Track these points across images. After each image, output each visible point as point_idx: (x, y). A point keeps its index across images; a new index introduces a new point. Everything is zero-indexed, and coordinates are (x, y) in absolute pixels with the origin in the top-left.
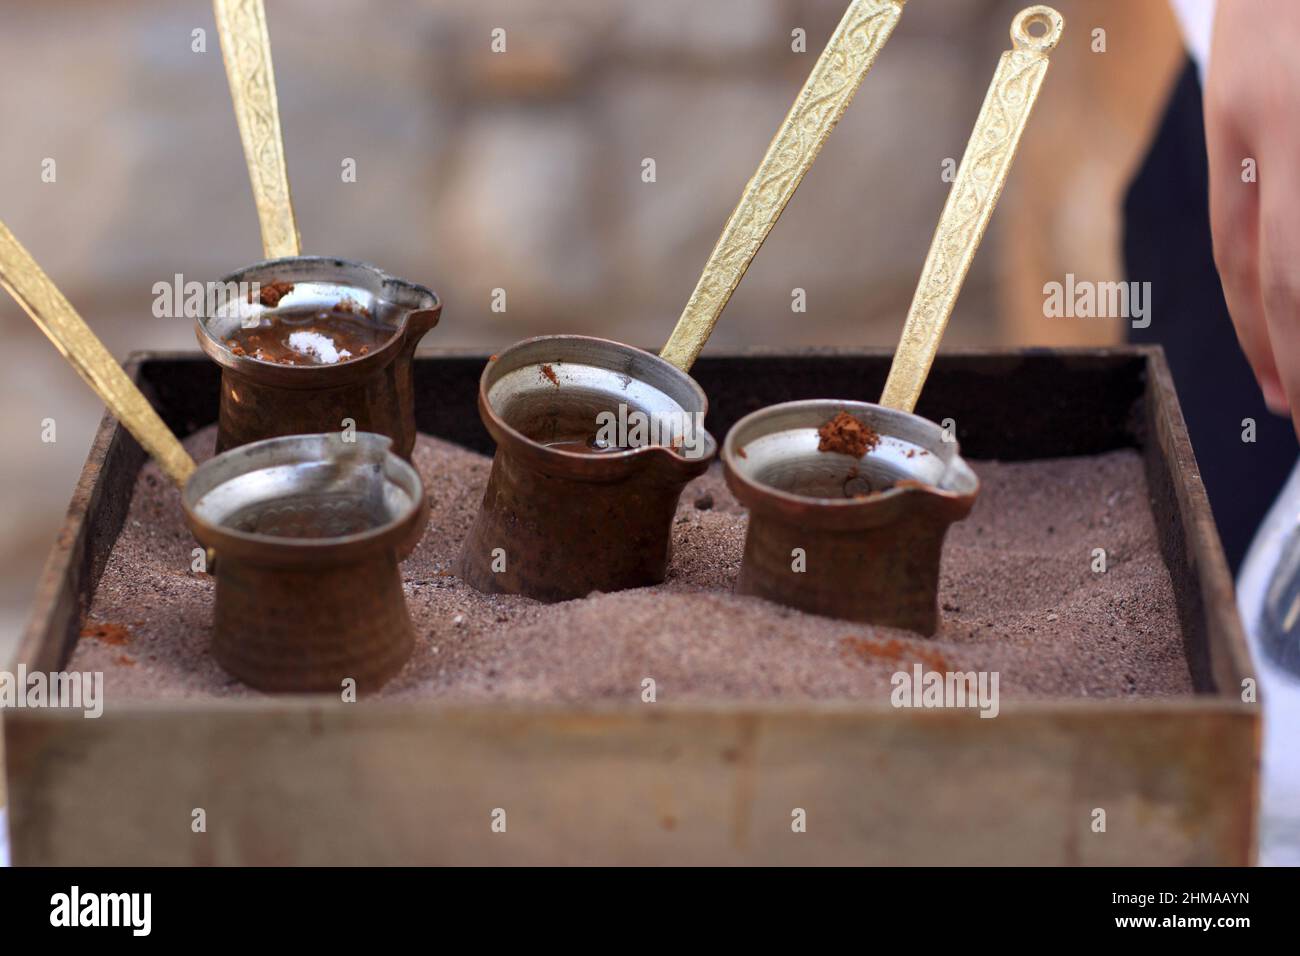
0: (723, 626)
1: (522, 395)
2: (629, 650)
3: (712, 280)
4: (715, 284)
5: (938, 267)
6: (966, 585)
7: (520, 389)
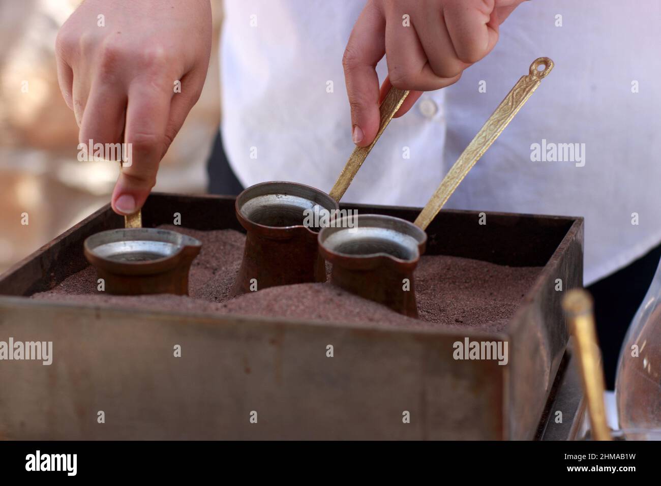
0: (309, 297)
1: (265, 206)
2: (268, 306)
3: (353, 160)
4: (354, 162)
5: (459, 166)
6: (470, 313)
7: (264, 203)
